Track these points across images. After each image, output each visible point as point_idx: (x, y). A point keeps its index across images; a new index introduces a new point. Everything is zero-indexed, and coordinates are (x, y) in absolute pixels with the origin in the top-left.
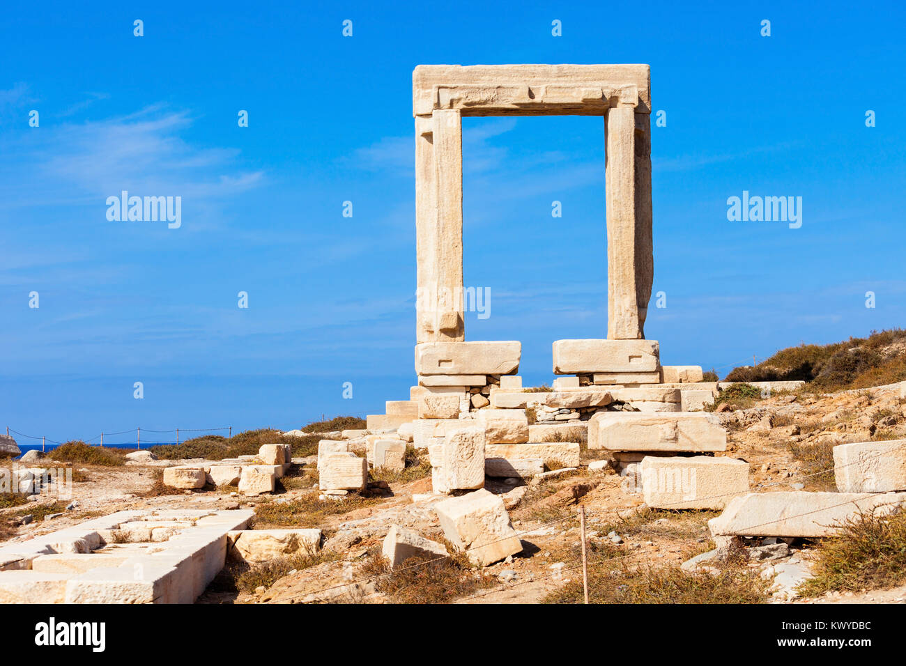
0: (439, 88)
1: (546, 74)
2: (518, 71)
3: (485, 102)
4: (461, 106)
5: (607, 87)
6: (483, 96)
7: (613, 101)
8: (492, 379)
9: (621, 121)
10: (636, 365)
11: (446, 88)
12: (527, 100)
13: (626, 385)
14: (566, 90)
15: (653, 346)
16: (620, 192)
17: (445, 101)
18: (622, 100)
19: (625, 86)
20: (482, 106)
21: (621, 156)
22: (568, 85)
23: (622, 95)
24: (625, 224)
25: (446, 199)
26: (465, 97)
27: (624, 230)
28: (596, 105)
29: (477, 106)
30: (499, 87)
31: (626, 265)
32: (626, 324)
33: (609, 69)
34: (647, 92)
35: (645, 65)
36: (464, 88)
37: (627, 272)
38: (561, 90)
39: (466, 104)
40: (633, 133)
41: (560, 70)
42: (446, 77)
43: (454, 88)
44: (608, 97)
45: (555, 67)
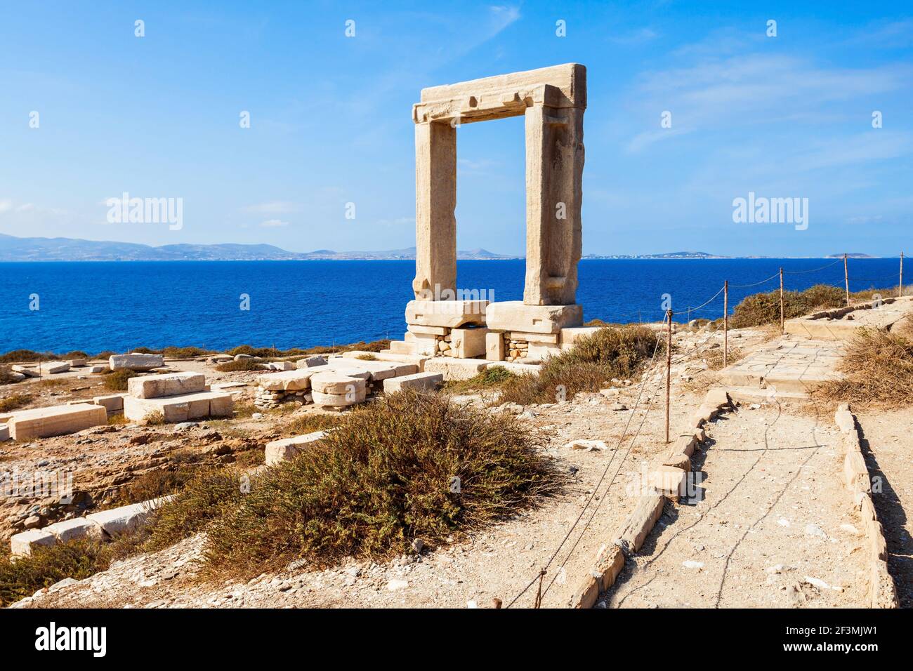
0: (416, 107)
1: (500, 84)
2: (482, 84)
3: (443, 115)
4: (430, 119)
5: (522, 90)
6: (442, 110)
7: (528, 103)
8: (448, 330)
9: (534, 118)
10: (539, 327)
11: (420, 106)
12: (469, 109)
13: (535, 343)
14: (495, 97)
15: (552, 312)
16: (531, 180)
17: (420, 117)
18: (534, 100)
19: (535, 87)
20: (443, 118)
21: (533, 148)
22: (496, 92)
23: (534, 95)
24: (534, 207)
25: (422, 192)
26: (430, 111)
27: (533, 213)
28: (514, 106)
29: (440, 118)
30: (452, 101)
31: (535, 242)
32: (532, 293)
33: (544, 71)
34: (570, 88)
35: (570, 64)
36: (430, 104)
37: (535, 249)
38: (491, 97)
39: (432, 117)
40: (541, 129)
41: (509, 78)
42: (437, 95)
43: (424, 106)
44: (522, 98)
45: (504, 77)
